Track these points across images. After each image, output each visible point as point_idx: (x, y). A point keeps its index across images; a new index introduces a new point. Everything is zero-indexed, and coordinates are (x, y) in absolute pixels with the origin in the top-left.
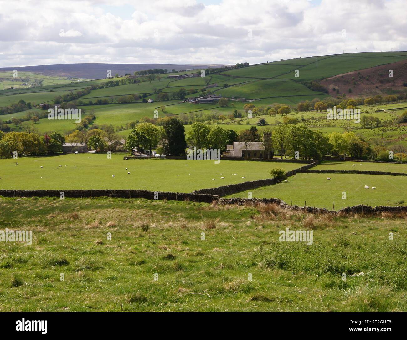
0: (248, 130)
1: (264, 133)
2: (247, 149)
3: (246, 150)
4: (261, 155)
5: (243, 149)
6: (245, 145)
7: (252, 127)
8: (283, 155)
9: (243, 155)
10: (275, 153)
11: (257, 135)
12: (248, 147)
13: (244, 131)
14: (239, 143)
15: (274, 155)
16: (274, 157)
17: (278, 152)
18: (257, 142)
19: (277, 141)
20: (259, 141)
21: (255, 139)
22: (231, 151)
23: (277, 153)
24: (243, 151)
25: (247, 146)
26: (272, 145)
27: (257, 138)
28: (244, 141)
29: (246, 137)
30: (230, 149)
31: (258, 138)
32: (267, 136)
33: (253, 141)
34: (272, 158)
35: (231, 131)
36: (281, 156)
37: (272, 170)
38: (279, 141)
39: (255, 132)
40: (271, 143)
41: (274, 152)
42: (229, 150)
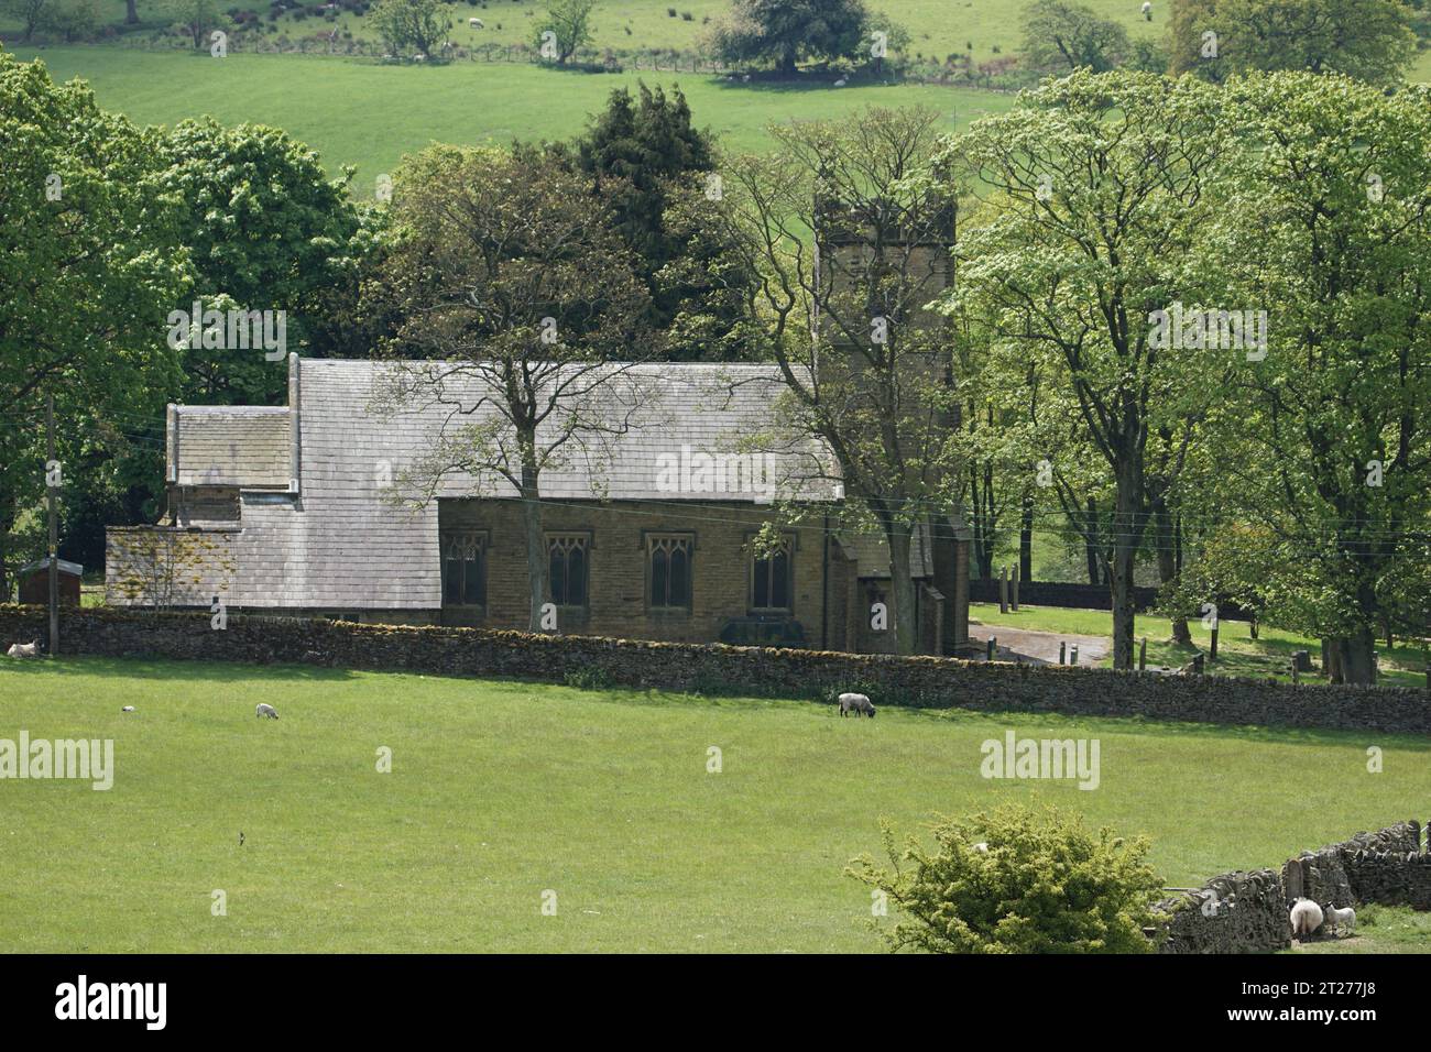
0: (559, 150)
1: (828, 207)
2: (530, 474)
3: (507, 490)
4: (772, 580)
5: (459, 485)
6: (493, 410)
7: (621, 105)
8: (1145, 600)
9: (460, 581)
10: (1005, 564)
11: (708, 252)
12: (543, 437)
13: (483, 169)
14: (385, 368)
15: (989, 591)
16: (985, 621)
17: (1069, 533)
18: (699, 368)
19: (1047, 358)
20: (733, 354)
21: (663, 308)
22: (248, 512)
23: (1051, 557)
24: (456, 515)
25: (525, 421)
26: (952, 419)
27: (696, 295)
28: (473, 341)
29: (516, 273)
30: (246, 478)
31: (718, 297)
32: (868, 257)
33: (630, 351)
34: (951, 637)
35: (262, 161)
36: (1104, 620)
37: (936, 855)
38: (1074, 356)
39: (676, 192)
40: (933, 392)
41: (986, 545)
42: (222, 501)
